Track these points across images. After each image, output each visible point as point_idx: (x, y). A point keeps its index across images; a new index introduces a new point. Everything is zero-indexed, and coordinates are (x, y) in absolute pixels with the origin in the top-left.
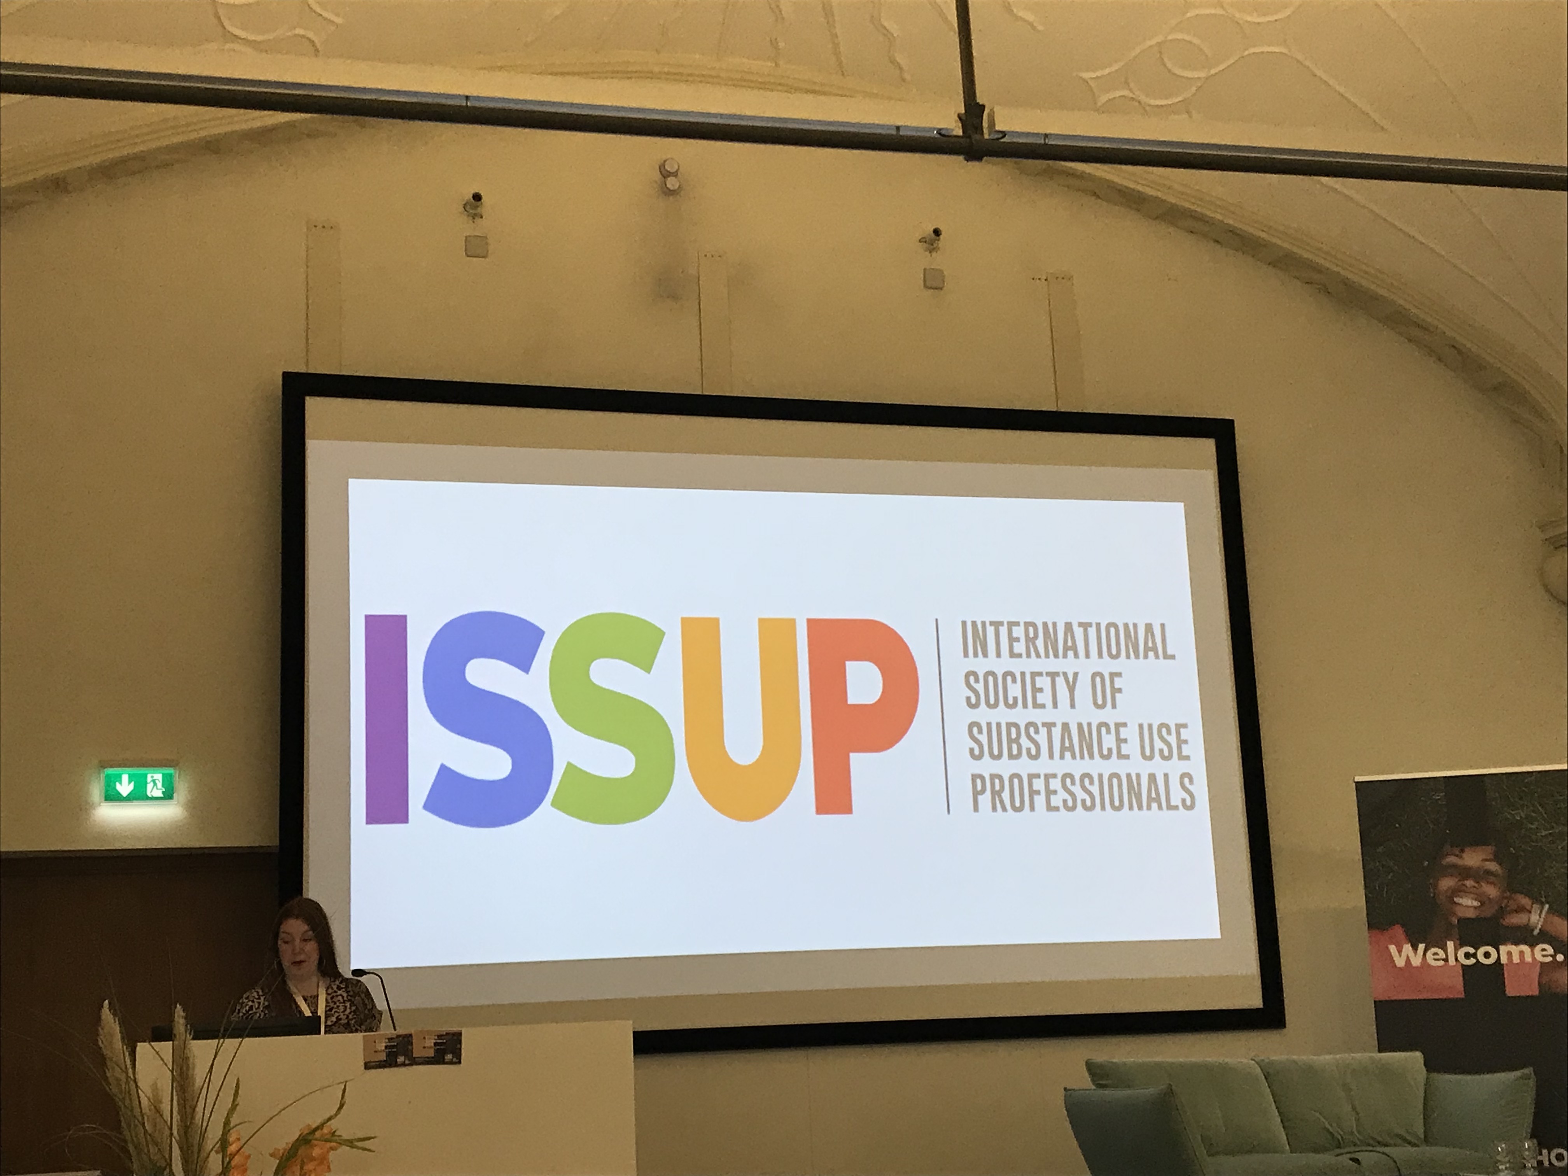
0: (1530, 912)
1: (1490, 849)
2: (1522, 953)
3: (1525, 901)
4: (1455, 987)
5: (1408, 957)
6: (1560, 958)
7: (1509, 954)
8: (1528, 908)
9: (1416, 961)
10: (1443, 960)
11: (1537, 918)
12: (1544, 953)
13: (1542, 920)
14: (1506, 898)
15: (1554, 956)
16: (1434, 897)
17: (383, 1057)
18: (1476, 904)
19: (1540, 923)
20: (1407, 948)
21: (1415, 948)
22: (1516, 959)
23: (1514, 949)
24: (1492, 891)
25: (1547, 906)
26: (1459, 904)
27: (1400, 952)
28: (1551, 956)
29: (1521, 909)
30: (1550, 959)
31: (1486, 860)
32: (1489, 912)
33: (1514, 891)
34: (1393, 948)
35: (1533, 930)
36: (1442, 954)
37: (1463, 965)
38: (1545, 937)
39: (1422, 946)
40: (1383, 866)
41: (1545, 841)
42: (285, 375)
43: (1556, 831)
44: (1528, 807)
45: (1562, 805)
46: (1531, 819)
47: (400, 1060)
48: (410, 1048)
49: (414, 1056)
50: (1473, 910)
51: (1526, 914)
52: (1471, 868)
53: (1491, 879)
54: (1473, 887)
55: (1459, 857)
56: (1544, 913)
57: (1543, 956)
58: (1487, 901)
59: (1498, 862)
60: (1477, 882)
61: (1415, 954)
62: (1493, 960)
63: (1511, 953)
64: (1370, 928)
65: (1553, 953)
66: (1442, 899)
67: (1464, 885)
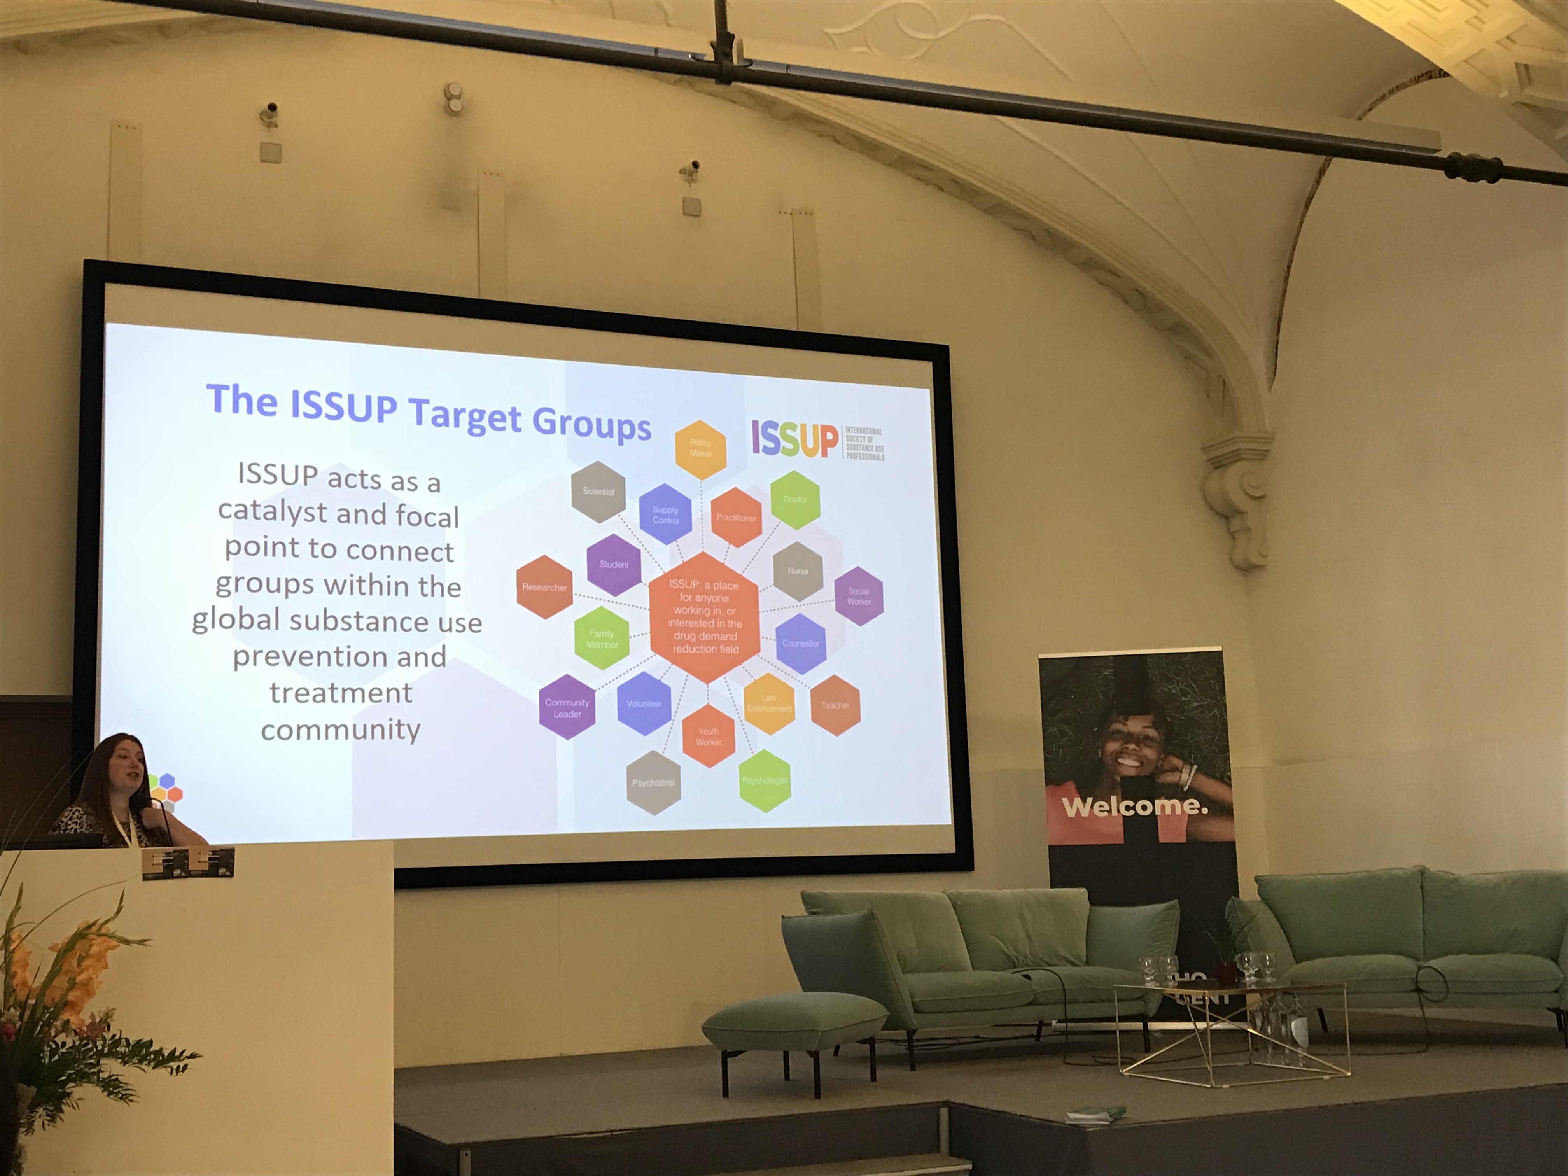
0: (1181, 772)
1: (1151, 717)
2: (1173, 807)
3: (1177, 762)
4: (1116, 835)
5: (1078, 809)
6: (1205, 811)
7: (1163, 807)
8: (1180, 768)
9: (1085, 813)
10: (1107, 811)
11: (1187, 776)
13: (1191, 778)
14: (1162, 759)
15: (1200, 809)
16: (1101, 758)
17: (161, 869)
18: (1137, 764)
19: (1190, 781)
20: (1078, 801)
21: (1084, 801)
22: (1168, 811)
23: (1168, 803)
24: (1150, 753)
25: (1195, 767)
26: (1122, 764)
27: (1071, 805)
28: (1198, 809)
29: (1176, 770)
30: (1196, 812)
31: (1147, 727)
32: (1147, 771)
33: (1168, 754)
34: (1065, 801)
35: (1182, 788)
36: (1106, 807)
37: (1124, 816)
38: (1194, 793)
39: (1090, 800)
40: (1060, 731)
41: (1196, 712)
42: (86, 261)
43: (1206, 703)
44: (1182, 683)
45: (1211, 681)
46: (1184, 693)
47: (177, 872)
48: (186, 862)
49: (190, 869)
50: (1134, 769)
51: (1179, 773)
52: (1133, 733)
53: (1150, 743)
54: (1135, 749)
55: (1124, 724)
56: (1193, 772)
57: (1191, 809)
58: (1145, 761)
59: (1157, 730)
60: (1137, 745)
61: (1084, 806)
62: (1148, 812)
63: (1164, 806)
64: (1047, 784)
65: (1199, 807)
66: (1108, 760)
67: (1127, 748)
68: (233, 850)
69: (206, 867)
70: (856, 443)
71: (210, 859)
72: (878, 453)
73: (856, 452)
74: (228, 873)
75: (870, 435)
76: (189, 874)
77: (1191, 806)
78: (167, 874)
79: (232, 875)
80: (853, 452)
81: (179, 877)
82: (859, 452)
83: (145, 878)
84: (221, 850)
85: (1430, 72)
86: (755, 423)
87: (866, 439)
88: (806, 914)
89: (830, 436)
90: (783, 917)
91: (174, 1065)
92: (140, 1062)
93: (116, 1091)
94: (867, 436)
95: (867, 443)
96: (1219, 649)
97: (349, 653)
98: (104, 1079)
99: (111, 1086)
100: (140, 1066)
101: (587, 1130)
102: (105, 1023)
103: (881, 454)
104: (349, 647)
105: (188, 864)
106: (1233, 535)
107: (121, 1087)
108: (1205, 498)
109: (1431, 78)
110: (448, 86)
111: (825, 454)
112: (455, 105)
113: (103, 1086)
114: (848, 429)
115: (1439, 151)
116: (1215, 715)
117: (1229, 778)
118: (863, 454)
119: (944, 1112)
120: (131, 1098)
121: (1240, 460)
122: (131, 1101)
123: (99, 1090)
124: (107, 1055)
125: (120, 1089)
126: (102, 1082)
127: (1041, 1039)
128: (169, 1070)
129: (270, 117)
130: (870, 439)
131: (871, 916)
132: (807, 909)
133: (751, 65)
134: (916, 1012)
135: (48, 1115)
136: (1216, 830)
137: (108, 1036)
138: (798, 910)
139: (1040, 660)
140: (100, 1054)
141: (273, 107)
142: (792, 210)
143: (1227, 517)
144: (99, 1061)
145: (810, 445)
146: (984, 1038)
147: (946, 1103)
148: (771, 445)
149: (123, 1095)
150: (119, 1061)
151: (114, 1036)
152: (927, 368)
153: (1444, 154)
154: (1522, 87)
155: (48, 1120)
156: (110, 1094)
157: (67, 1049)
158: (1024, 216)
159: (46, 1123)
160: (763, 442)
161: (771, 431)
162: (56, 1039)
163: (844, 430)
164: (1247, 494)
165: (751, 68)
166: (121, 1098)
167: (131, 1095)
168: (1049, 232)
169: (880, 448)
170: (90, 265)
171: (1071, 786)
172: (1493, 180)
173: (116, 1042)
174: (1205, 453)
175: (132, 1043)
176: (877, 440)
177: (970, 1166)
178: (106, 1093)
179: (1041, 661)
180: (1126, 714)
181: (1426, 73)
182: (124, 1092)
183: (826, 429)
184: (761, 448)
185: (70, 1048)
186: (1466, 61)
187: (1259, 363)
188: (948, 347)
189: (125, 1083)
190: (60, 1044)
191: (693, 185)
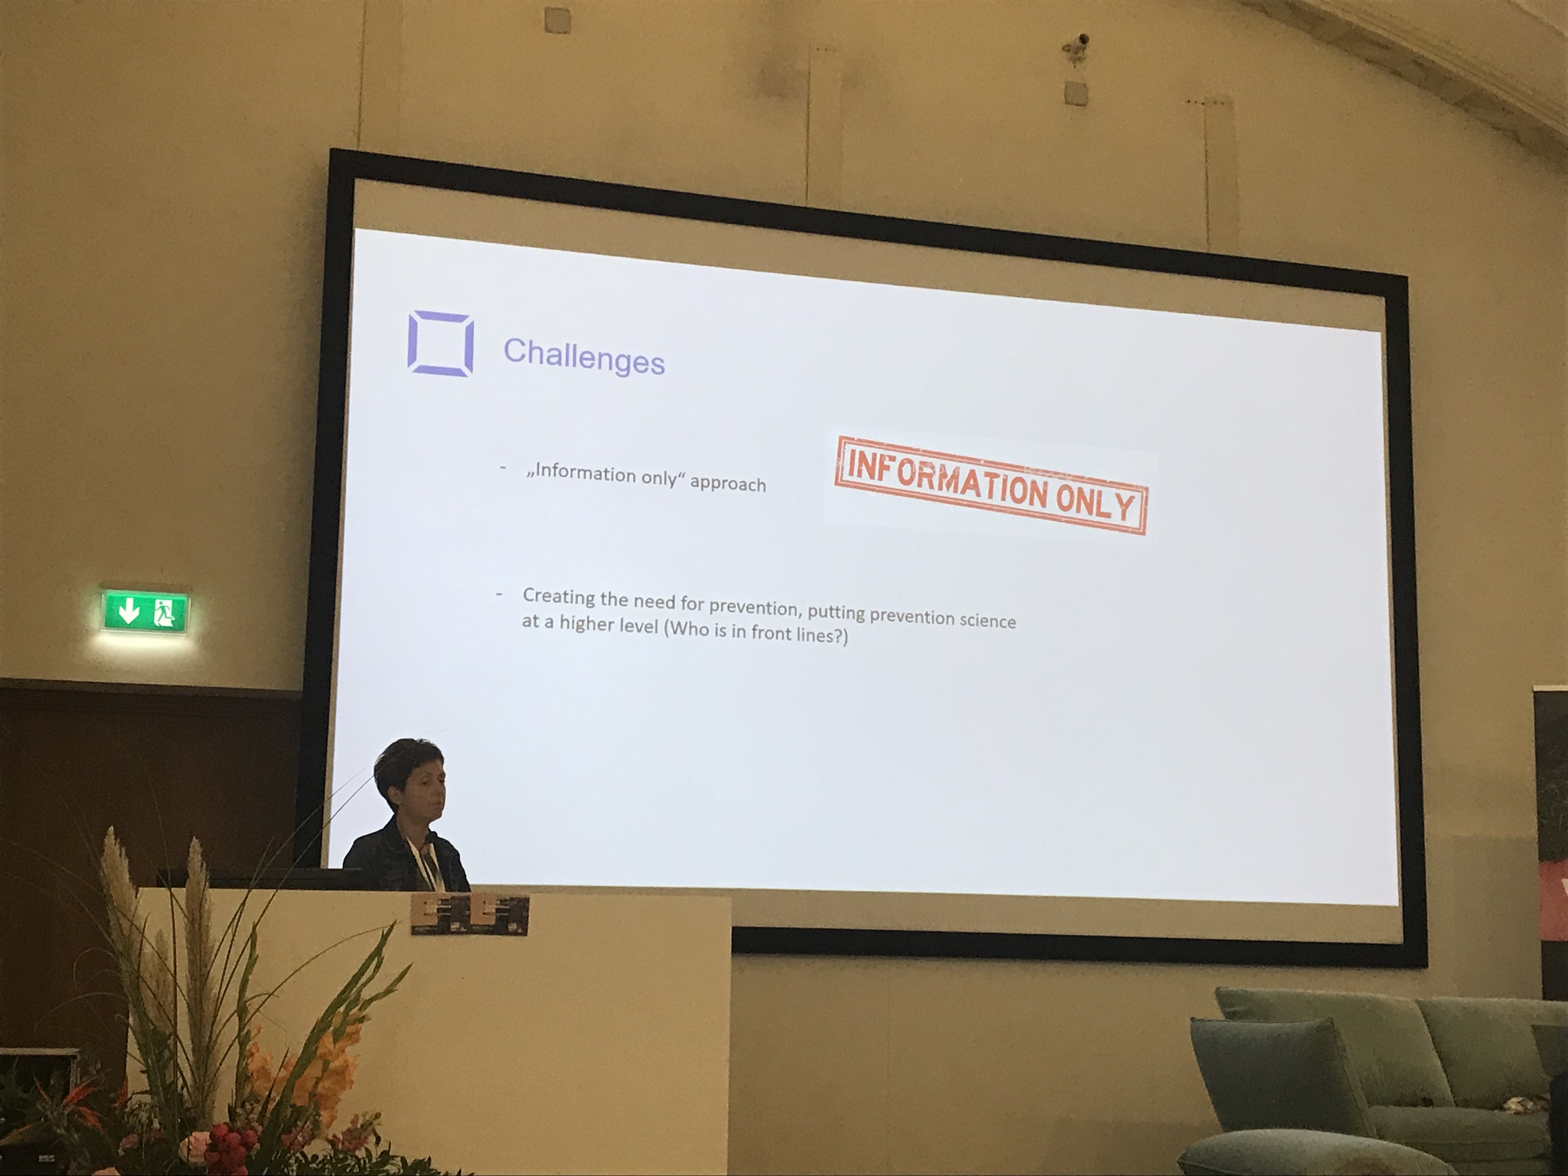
17: (434, 921)
42: (332, 150)
47: (455, 926)
48: (467, 913)
49: (472, 923)
64: (1541, 859)
68: (527, 900)
69: (492, 921)
71: (498, 910)
74: (520, 931)
76: (471, 930)
78: (442, 929)
79: (525, 933)
81: (458, 933)
83: (415, 931)
84: (512, 899)
88: (1223, 1018)
90: (1190, 1019)
102: (372, 1130)
105: (469, 916)
131: (1329, 1026)
132: (1225, 1011)
137: (374, 1149)
138: (1213, 1011)
139: (1536, 692)
142: (1205, 98)
151: (384, 1151)
152: (1377, 305)
158: (1510, 111)
162: (306, 1149)
170: (336, 155)
179: (1539, 697)
185: (320, 1162)
188: (1406, 278)
190: (309, 1157)
191: (1079, 66)
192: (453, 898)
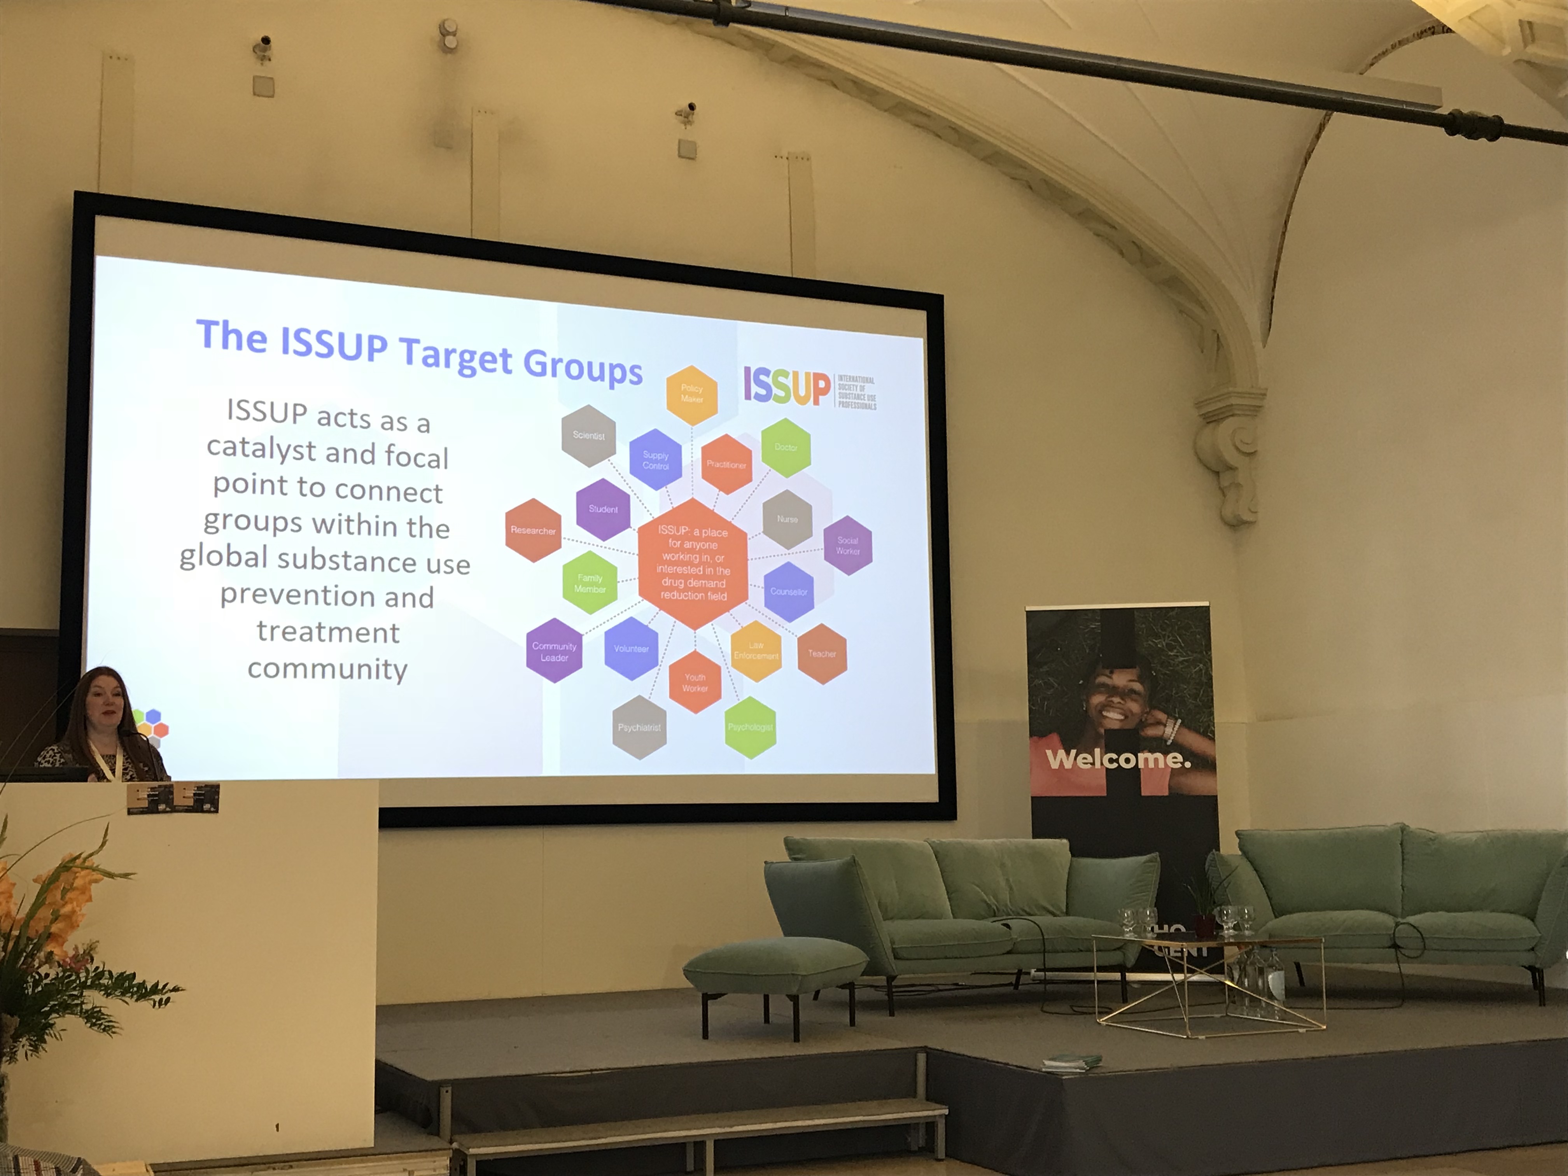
0: (1165, 726)
1: (1136, 672)
2: (1156, 760)
3: (1162, 716)
4: (1098, 787)
5: (1061, 762)
6: (1188, 765)
8: (1164, 722)
9: (1068, 765)
10: (1091, 764)
11: (1170, 730)
12: (1175, 760)
13: (1175, 732)
14: (1146, 713)
15: (1183, 763)
16: (1086, 711)
17: (145, 804)
18: (1122, 718)
19: (1173, 735)
20: (1061, 753)
21: (1068, 753)
22: (1151, 765)
23: (1151, 757)
24: (1135, 707)
25: (1180, 721)
26: (1107, 717)
27: (1055, 754)
28: (1181, 763)
29: (1159, 723)
30: (1179, 765)
31: (1133, 681)
32: (1131, 725)
33: (1153, 707)
34: (1049, 753)
35: (1166, 741)
36: (1090, 759)
37: (1107, 769)
38: (1176, 747)
39: (1073, 752)
40: (1045, 683)
41: (1181, 666)
42: (77, 194)
43: (1191, 658)
44: (1169, 637)
45: (1198, 636)
46: (1171, 647)
47: (162, 807)
48: (171, 797)
49: (175, 804)
50: (1118, 722)
51: (1162, 727)
52: (1118, 687)
53: (1134, 696)
54: (1120, 703)
55: (1110, 678)
56: (1177, 726)
57: (1174, 763)
58: (1130, 715)
59: (1142, 683)
60: (1123, 699)
61: (1068, 759)
62: (1132, 765)
63: (1147, 760)
64: (1031, 735)
65: (1182, 760)
66: (1093, 713)
67: (1112, 701)
68: (218, 786)
69: (190, 802)
70: (848, 392)
71: (195, 794)
72: (870, 402)
73: (848, 400)
74: (212, 809)
75: (863, 384)
76: (174, 810)
77: (1174, 760)
78: (152, 809)
79: (217, 811)
80: (845, 400)
81: (164, 812)
82: (850, 400)
83: (130, 812)
84: (206, 786)
85: (1433, 27)
86: (747, 370)
87: (858, 388)
88: (788, 859)
89: (822, 384)
90: (766, 862)
91: (157, 998)
92: (123, 994)
93: (98, 1022)
94: (859, 384)
95: (859, 392)
96: (1206, 604)
97: (336, 592)
98: (87, 1011)
99: (94, 1017)
100: (123, 998)
101: (568, 1069)
102: (89, 955)
103: (873, 403)
104: (336, 586)
105: (173, 799)
106: (1223, 491)
107: (104, 1019)
108: (1196, 454)
109: (1433, 33)
110: (444, 23)
111: (816, 402)
112: (450, 41)
113: (86, 1018)
114: (841, 378)
115: (1439, 107)
116: (1201, 670)
117: (1213, 732)
118: (855, 403)
119: (922, 1058)
120: (114, 1030)
121: (1232, 415)
122: (114, 1033)
123: (82, 1021)
124: (90, 987)
125: (102, 1021)
126: (85, 1013)
127: (1020, 987)
128: (152, 1002)
129: (265, 50)
130: (862, 389)
131: (853, 862)
132: (790, 855)
133: (748, 7)
134: (895, 958)
135: (31, 1045)
136: (1199, 784)
137: (91, 968)
138: (782, 856)
139: (1027, 612)
140: (84, 986)
141: (266, 41)
142: (789, 153)
143: (1217, 473)
144: (82, 993)
145: (802, 392)
146: (962, 985)
147: (925, 1049)
148: (763, 392)
149: (106, 1026)
150: (103, 993)
151: (97, 968)
152: (921, 317)
153: (1444, 111)
154: (1526, 46)
155: (31, 1050)
156: (94, 1025)
157: (51, 981)
158: (1022, 165)
159: (29, 1053)
160: (755, 389)
161: (763, 377)
162: (39, 970)
163: (837, 379)
164: (1237, 449)
165: (749, 9)
166: (104, 1030)
167: (113, 1027)
168: (1047, 182)
169: (872, 398)
170: (79, 196)
171: (1055, 738)
172: (1493, 138)
173: (99, 975)
174: (1197, 408)
175: (115, 975)
176: (869, 389)
177: (946, 1112)
178: (89, 1025)
179: (1030, 614)
180: (1113, 666)
181: (1430, 29)
182: (107, 1024)
183: (818, 377)
184: (753, 394)
185: (53, 979)
186: (1470, 17)
187: (1254, 319)
188: (942, 296)
189: (107, 1015)
190: (43, 975)
191: (689, 127)
192: (160, 786)
